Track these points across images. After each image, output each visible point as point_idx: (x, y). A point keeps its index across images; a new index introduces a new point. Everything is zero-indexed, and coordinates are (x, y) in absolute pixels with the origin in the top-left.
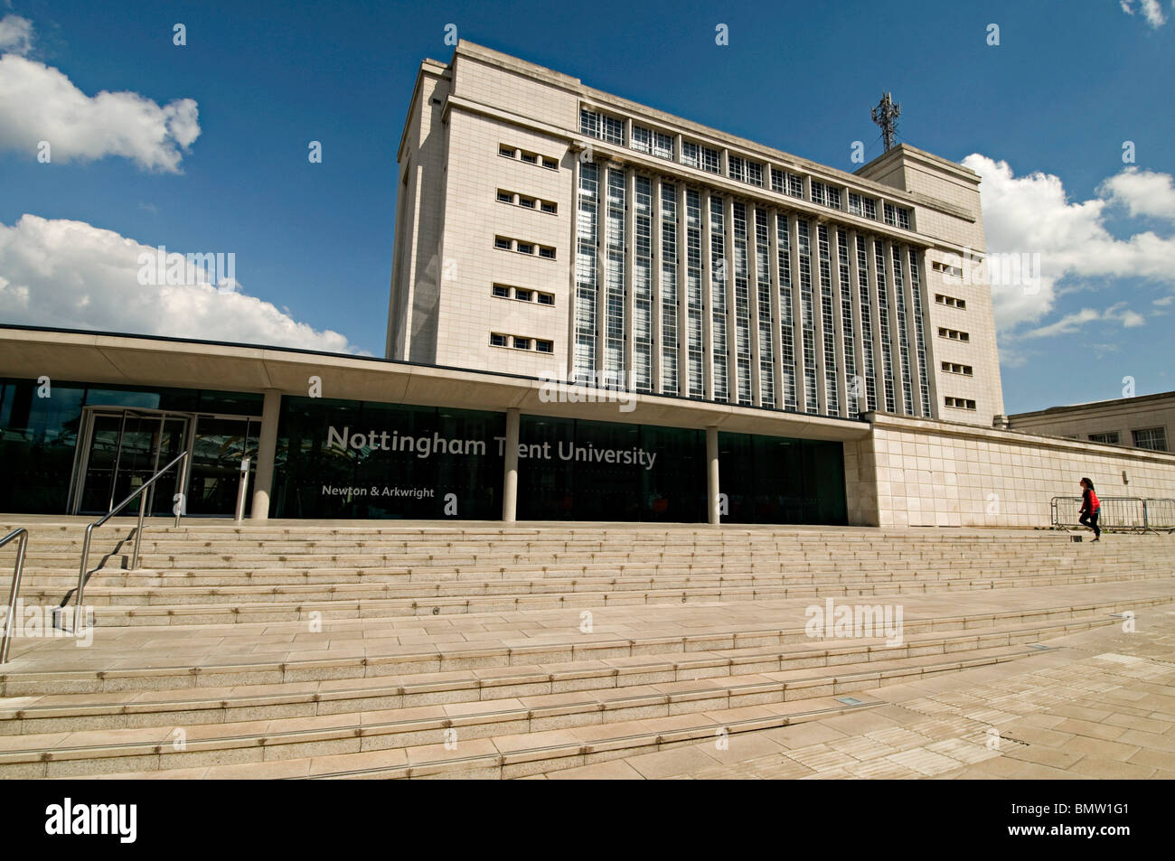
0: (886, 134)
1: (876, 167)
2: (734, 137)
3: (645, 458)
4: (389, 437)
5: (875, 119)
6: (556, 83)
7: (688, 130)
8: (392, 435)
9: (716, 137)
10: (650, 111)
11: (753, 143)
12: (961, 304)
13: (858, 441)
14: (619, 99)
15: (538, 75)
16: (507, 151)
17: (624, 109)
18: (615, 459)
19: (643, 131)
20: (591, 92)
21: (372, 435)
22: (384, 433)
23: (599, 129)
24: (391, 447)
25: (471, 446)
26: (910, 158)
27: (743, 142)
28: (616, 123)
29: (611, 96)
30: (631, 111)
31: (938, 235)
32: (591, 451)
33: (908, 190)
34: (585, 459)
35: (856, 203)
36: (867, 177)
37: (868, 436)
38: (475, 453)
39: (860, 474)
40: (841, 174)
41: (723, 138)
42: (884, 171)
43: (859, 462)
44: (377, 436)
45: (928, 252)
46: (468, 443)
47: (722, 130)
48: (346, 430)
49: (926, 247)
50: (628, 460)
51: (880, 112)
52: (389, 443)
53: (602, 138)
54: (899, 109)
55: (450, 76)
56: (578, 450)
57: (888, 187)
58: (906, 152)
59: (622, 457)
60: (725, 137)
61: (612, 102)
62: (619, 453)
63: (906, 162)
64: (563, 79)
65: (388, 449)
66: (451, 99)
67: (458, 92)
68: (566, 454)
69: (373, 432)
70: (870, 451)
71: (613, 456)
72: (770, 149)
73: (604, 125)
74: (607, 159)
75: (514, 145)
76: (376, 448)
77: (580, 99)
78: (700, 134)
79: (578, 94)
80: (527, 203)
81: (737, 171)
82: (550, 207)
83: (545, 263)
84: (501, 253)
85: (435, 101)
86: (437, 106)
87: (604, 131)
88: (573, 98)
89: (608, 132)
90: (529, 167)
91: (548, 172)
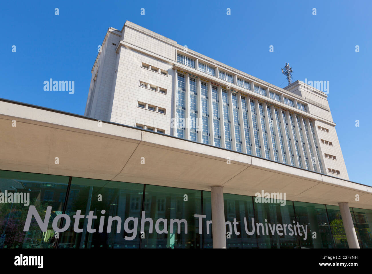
0: (288, 78)
2: (239, 71)
4: (96, 217)
5: (283, 73)
6: (167, 42)
7: (221, 66)
8: (99, 215)
9: (232, 70)
11: (246, 74)
14: (193, 51)
15: (160, 38)
16: (145, 66)
17: (195, 55)
18: (283, 231)
19: (203, 64)
20: (181, 47)
22: (91, 212)
23: (184, 62)
24: (97, 230)
25: (176, 224)
26: (302, 86)
27: (242, 73)
28: (192, 60)
30: (198, 56)
31: (318, 115)
32: (266, 224)
34: (263, 234)
36: (288, 91)
40: (280, 89)
41: (234, 71)
42: (294, 89)
44: (83, 217)
45: (316, 121)
46: (172, 221)
48: (49, 210)
50: (291, 232)
51: (285, 70)
52: (96, 224)
56: (258, 225)
57: (298, 96)
58: (300, 83)
61: (190, 52)
62: (284, 226)
64: (170, 41)
65: (94, 231)
66: (121, 42)
68: (250, 230)
69: (79, 212)
71: (281, 229)
73: (187, 61)
74: (189, 73)
75: (149, 64)
76: (81, 231)
77: (177, 49)
78: (226, 68)
79: (176, 47)
80: (153, 88)
81: (240, 84)
82: (164, 91)
83: (161, 115)
84: (140, 109)
85: (113, 44)
86: (114, 46)
87: (187, 62)
88: (174, 49)
89: (188, 63)
90: (155, 74)
91: (163, 76)
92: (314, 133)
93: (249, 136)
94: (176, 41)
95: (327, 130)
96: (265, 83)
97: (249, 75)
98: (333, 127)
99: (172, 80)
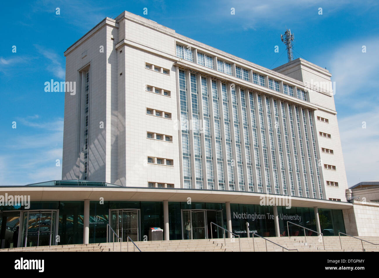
0: (288, 49)
1: (288, 67)
3: (299, 218)
5: (282, 40)
6: (166, 33)
7: (219, 54)
8: (246, 214)
9: (231, 58)
10: (204, 46)
12: (329, 136)
13: (348, 209)
14: (191, 40)
15: (159, 29)
16: (149, 66)
17: (193, 45)
18: (292, 218)
19: (201, 54)
20: (180, 37)
23: (183, 54)
29: (188, 38)
30: (196, 45)
32: (287, 216)
33: (304, 81)
35: (286, 88)
37: (352, 207)
38: (264, 218)
39: (350, 221)
43: (349, 216)
46: (262, 215)
49: (314, 110)
53: (184, 59)
55: (118, 27)
56: (284, 216)
59: (294, 218)
60: (234, 58)
61: (189, 41)
62: (293, 216)
63: (302, 67)
64: (168, 30)
65: (244, 218)
66: (125, 42)
67: (126, 37)
70: (353, 213)
73: (185, 51)
74: (190, 70)
75: (151, 63)
77: (176, 40)
78: (224, 56)
79: (175, 38)
80: (158, 91)
81: (239, 73)
82: (167, 93)
83: (167, 121)
85: (112, 39)
90: (158, 74)
91: (166, 76)
92: (312, 125)
95: (327, 121)
98: (333, 116)
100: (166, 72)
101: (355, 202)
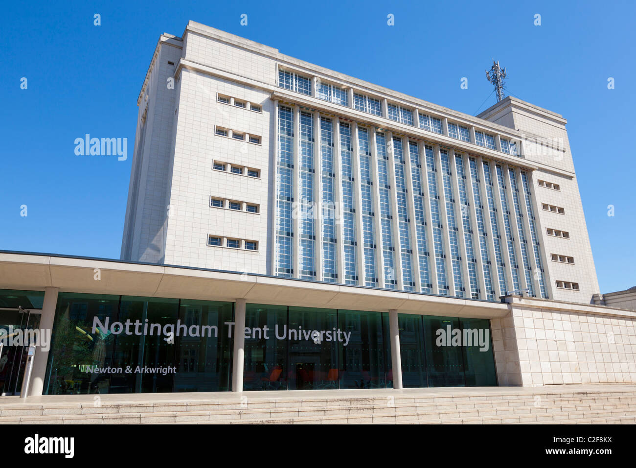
0: (497, 89)
1: (492, 112)
2: (391, 91)
4: (141, 324)
5: (489, 79)
6: (261, 52)
7: (357, 85)
8: (144, 323)
9: (378, 90)
10: (331, 72)
11: (404, 95)
12: (561, 210)
13: (501, 318)
14: (306, 63)
15: (247, 45)
16: (224, 99)
17: (310, 70)
19: (325, 86)
20: (286, 58)
21: (128, 323)
22: (138, 321)
23: (292, 84)
24: (143, 333)
25: (207, 330)
26: (516, 107)
27: (397, 94)
28: (305, 81)
30: (315, 72)
31: (540, 161)
33: (516, 129)
35: (480, 137)
36: (486, 119)
37: (509, 314)
38: (210, 335)
39: (505, 345)
40: (469, 117)
41: (383, 92)
42: (498, 115)
43: (504, 335)
44: (132, 324)
45: (534, 173)
46: (204, 327)
47: (382, 86)
48: (107, 319)
49: (532, 170)
51: (492, 74)
52: (141, 329)
53: (294, 90)
54: (506, 72)
55: (182, 46)
57: (502, 127)
58: (512, 102)
61: (301, 65)
63: (513, 109)
64: (265, 49)
65: (140, 333)
66: (182, 62)
67: (188, 56)
69: (128, 321)
70: (512, 326)
72: (417, 99)
73: (296, 81)
74: (299, 105)
75: (229, 95)
76: (131, 333)
77: (278, 63)
78: (366, 88)
79: (276, 59)
80: (239, 136)
81: (394, 114)
82: (256, 140)
83: (252, 181)
84: (218, 174)
85: (170, 63)
86: (171, 67)
87: (296, 85)
88: (274, 62)
89: (299, 86)
90: (240, 110)
91: (254, 114)
92: (529, 193)
93: (405, 205)
94: (276, 48)
95: (557, 187)
96: (440, 108)
97: (411, 97)
98: (569, 180)
99: (270, 118)
100: (256, 108)
101: (516, 300)
